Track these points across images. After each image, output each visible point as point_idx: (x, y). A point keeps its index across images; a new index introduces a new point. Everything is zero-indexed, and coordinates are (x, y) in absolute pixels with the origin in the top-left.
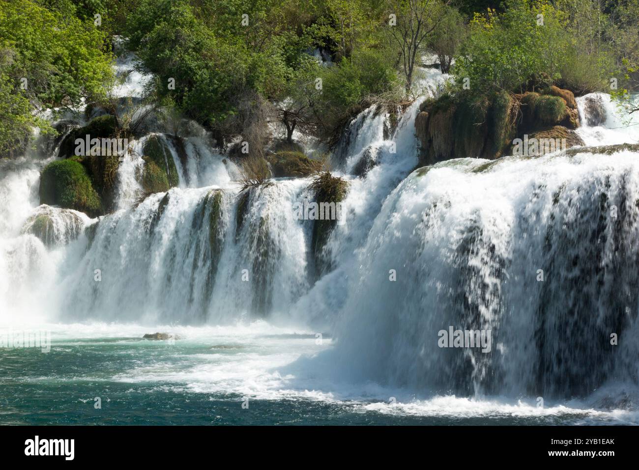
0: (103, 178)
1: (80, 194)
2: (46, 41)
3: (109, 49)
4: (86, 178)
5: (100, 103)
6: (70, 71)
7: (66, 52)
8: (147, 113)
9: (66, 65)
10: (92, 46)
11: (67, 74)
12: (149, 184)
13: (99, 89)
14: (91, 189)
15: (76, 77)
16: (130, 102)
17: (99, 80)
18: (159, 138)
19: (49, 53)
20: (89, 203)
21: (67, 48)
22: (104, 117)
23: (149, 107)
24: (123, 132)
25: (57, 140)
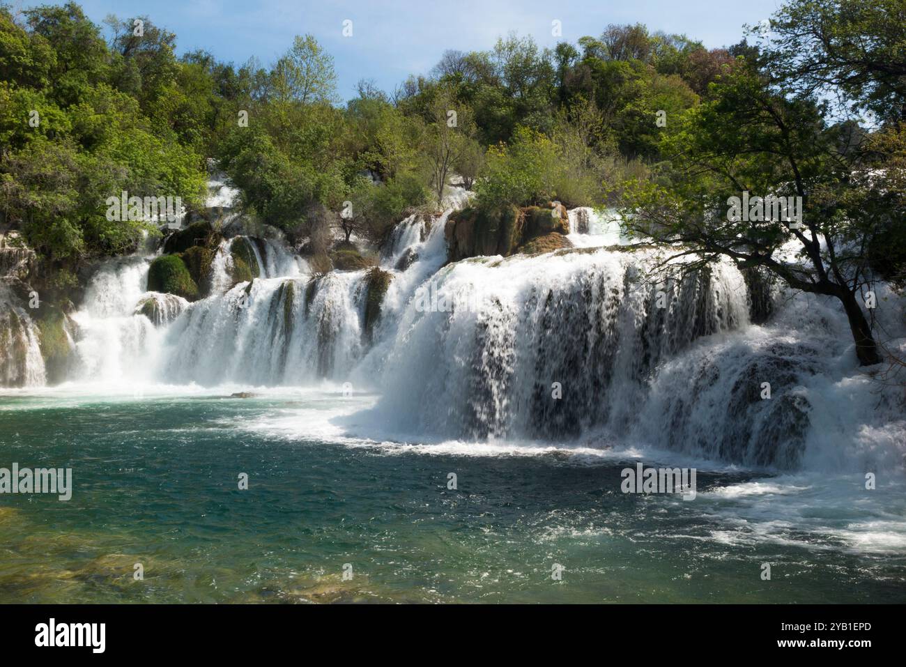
0: (199, 270)
1: (181, 282)
2: (153, 162)
3: (204, 168)
4: (186, 270)
5: (197, 211)
6: (173, 186)
7: (170, 170)
8: (235, 219)
9: (169, 181)
10: (190, 166)
11: (170, 188)
12: (237, 276)
13: (196, 200)
14: (189, 279)
15: (177, 191)
16: (221, 211)
17: (196, 193)
18: (244, 240)
19: (156, 171)
20: (188, 290)
21: (170, 168)
22: (202, 221)
23: (236, 215)
24: (215, 235)
25: (162, 240)
